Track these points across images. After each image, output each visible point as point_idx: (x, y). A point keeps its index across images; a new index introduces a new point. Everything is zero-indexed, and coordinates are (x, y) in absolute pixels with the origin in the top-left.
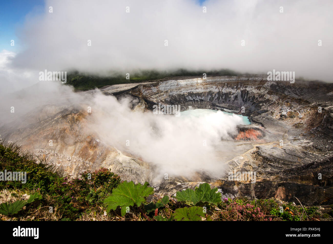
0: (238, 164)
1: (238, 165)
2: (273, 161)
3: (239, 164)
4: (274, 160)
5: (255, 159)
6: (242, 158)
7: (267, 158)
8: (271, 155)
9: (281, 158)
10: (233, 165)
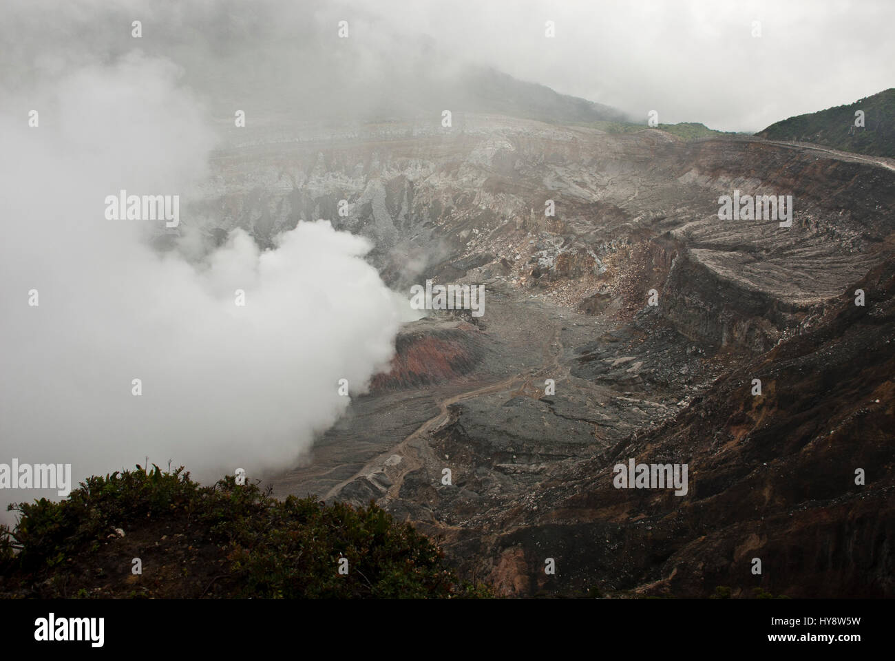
0: (380, 487)
1: (380, 494)
2: (509, 453)
3: (384, 489)
4: (512, 450)
5: (447, 456)
6: (398, 459)
7: (489, 446)
8: (501, 433)
9: (538, 436)
10: (359, 495)
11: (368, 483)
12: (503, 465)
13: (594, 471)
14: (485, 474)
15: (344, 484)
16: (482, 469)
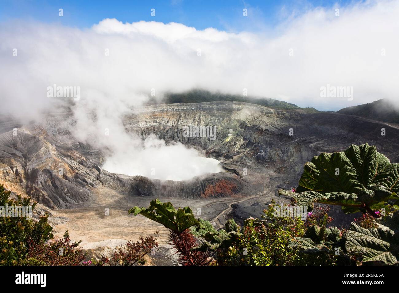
6: (214, 224)
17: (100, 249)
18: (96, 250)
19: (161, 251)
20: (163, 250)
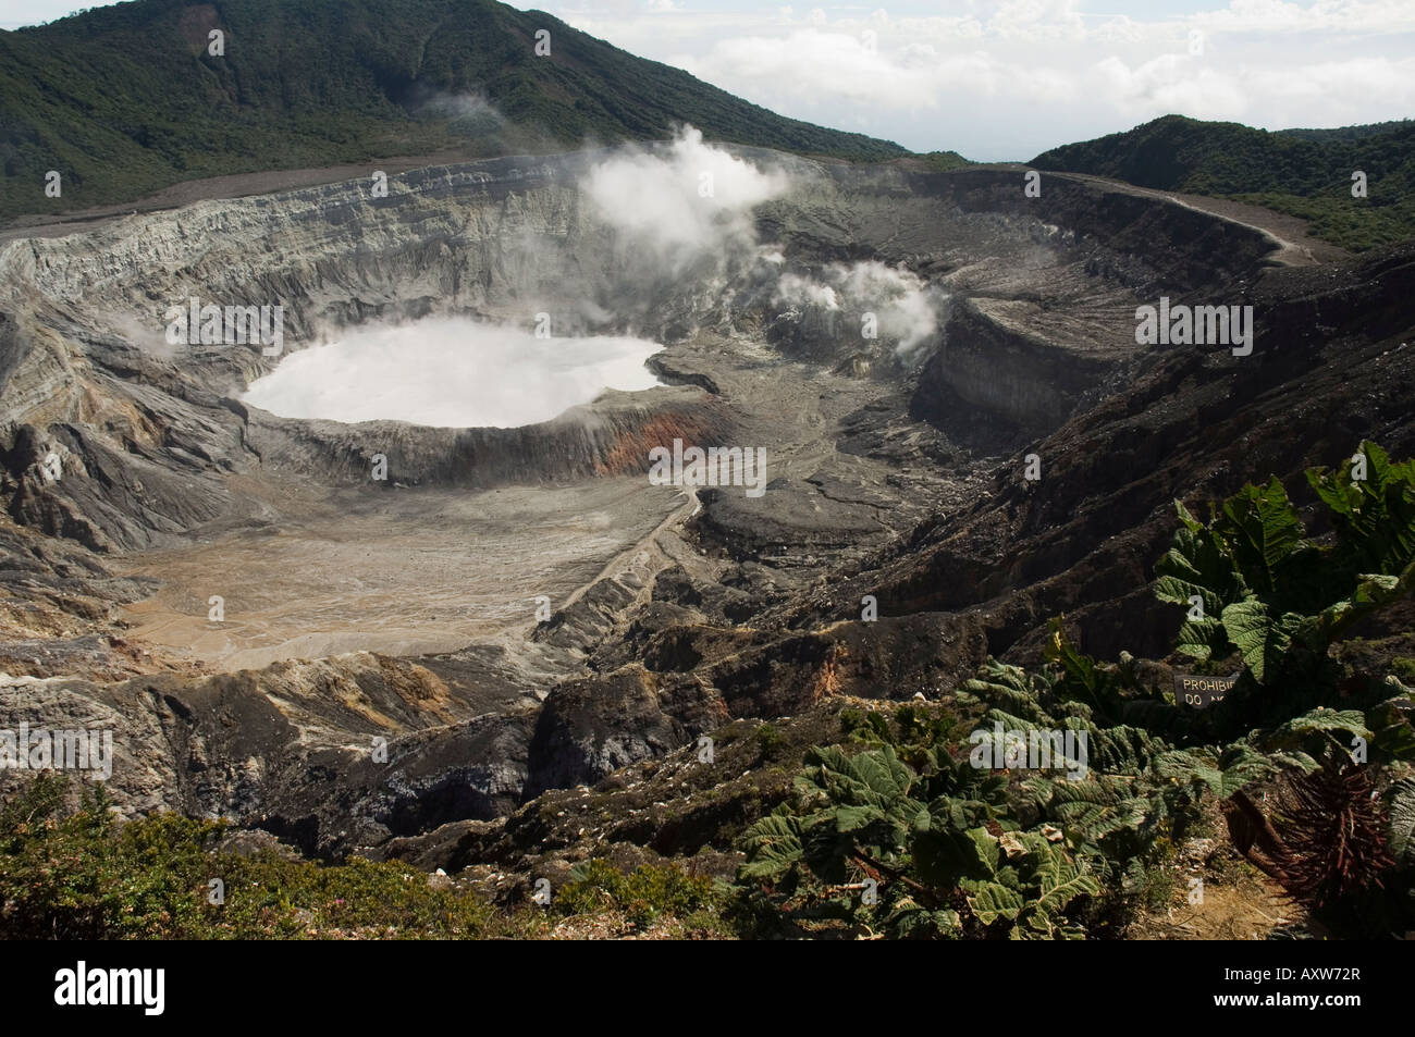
0: (628, 589)
1: (630, 599)
2: (778, 544)
3: (634, 592)
4: (781, 541)
5: (704, 552)
6: (645, 557)
7: (754, 537)
8: (766, 521)
9: (810, 523)
10: (607, 600)
11: (615, 585)
12: (773, 558)
13: (891, 559)
14: (753, 569)
15: (587, 587)
16: (748, 564)
17: (279, 668)
18: (264, 673)
19: (478, 657)
20: (482, 655)
